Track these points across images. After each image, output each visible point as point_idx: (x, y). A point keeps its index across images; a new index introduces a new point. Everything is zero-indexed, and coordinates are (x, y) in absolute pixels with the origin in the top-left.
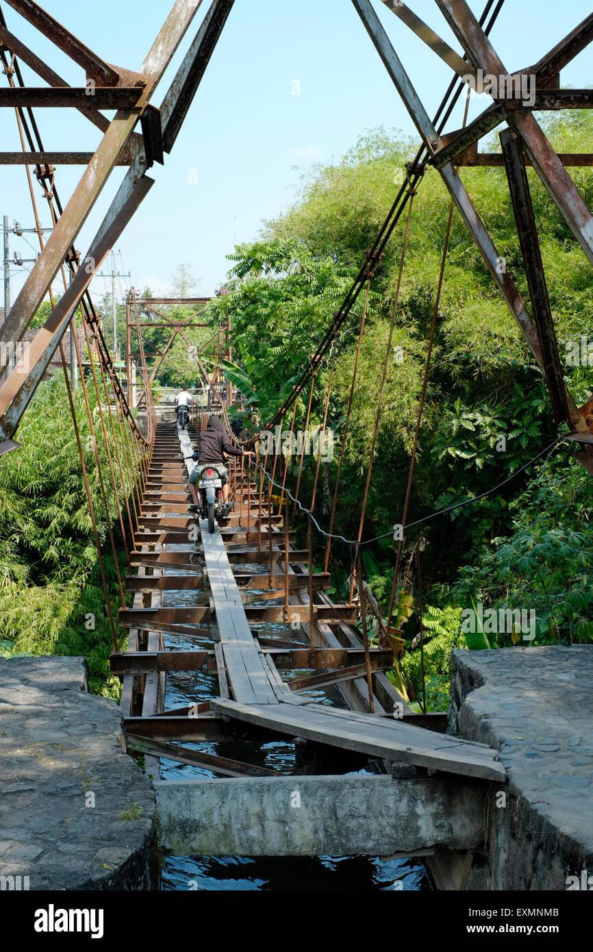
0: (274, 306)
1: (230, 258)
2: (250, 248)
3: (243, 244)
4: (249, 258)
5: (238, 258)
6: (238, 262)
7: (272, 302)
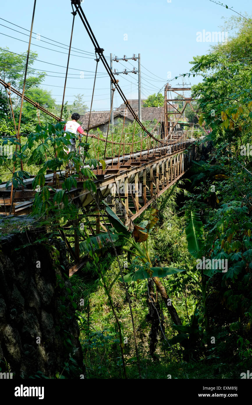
0: (210, 85)
1: (192, 63)
2: (200, 58)
3: (197, 56)
4: (200, 63)
5: (195, 63)
6: (195, 65)
7: (209, 83)
